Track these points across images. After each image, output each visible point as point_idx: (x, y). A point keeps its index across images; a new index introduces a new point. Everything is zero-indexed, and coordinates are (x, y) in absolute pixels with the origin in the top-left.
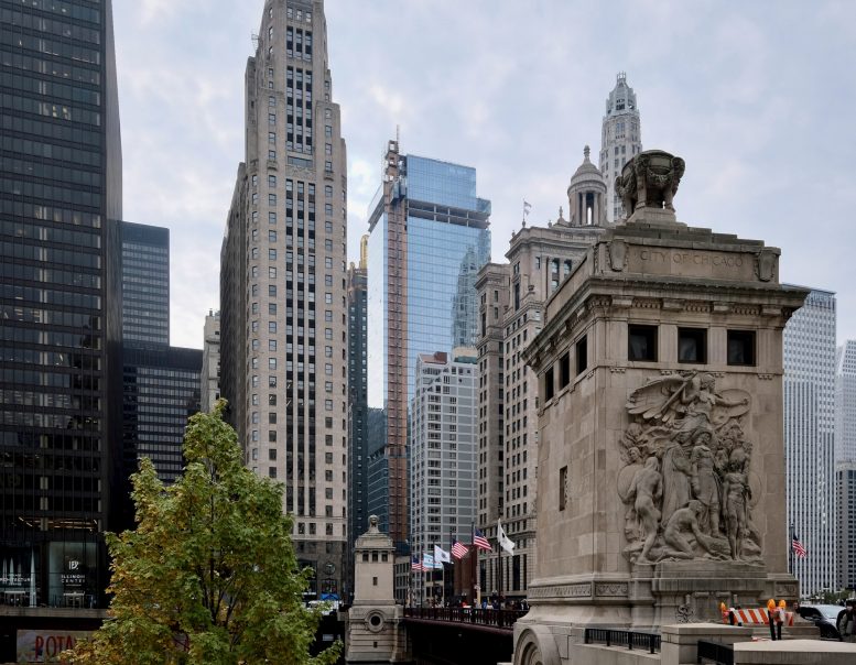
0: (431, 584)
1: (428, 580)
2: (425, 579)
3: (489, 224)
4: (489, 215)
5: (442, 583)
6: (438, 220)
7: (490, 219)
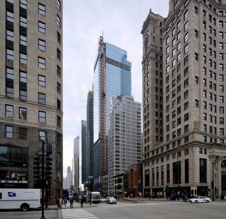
0: (117, 184)
1: (116, 183)
2: (114, 183)
3: (131, 70)
4: (131, 67)
5: (122, 184)
6: (115, 66)
7: (131, 69)
